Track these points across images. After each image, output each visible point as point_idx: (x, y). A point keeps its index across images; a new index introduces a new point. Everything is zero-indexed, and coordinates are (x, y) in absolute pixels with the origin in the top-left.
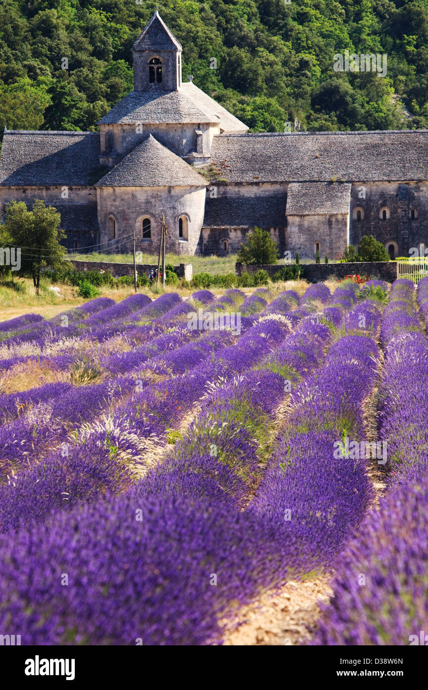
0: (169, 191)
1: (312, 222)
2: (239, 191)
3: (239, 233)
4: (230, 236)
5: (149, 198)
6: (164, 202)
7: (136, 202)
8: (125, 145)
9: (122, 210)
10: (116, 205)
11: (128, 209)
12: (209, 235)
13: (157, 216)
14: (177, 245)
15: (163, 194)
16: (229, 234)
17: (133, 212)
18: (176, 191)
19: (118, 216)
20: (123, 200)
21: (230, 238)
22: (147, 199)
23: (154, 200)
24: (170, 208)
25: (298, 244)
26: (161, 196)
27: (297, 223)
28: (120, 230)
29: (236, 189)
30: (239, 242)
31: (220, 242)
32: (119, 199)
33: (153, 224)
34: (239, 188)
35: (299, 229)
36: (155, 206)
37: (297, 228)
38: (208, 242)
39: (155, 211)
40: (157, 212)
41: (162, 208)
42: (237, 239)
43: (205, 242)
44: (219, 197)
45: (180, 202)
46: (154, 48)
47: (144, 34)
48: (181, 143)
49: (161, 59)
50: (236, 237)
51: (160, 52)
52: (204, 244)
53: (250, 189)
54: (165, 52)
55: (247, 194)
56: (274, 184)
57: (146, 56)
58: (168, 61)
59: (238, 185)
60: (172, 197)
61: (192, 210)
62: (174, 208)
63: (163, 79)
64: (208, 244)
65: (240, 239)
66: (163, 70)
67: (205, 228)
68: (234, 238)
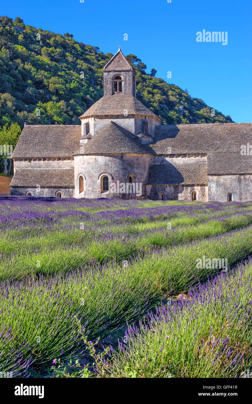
0: (122, 157)
1: (226, 180)
3: (172, 189)
4: (166, 190)
5: (107, 161)
6: (118, 164)
7: (98, 164)
8: (96, 130)
9: (88, 171)
10: (84, 167)
11: (92, 170)
12: (151, 189)
13: (113, 174)
14: (127, 196)
16: (165, 189)
17: (95, 172)
18: (128, 157)
19: (86, 175)
20: (89, 163)
21: (166, 192)
22: (105, 162)
23: (110, 163)
24: (122, 168)
25: (216, 195)
26: (116, 160)
28: (87, 185)
29: (171, 159)
30: (172, 194)
31: (159, 194)
32: (87, 163)
34: (173, 158)
35: (217, 184)
36: (111, 167)
37: (215, 184)
38: (150, 194)
39: (112, 170)
40: (113, 172)
42: (171, 192)
43: (148, 194)
44: (159, 164)
45: (130, 165)
46: (117, 69)
47: (111, 61)
48: (133, 128)
49: (122, 77)
50: (170, 191)
51: (121, 71)
52: (148, 195)
53: (180, 158)
54: (124, 71)
55: (178, 162)
56: (196, 155)
57: (112, 74)
58: (126, 77)
59: (172, 156)
60: (123, 161)
61: (138, 171)
62: (125, 169)
63: (123, 90)
64: (151, 196)
65: (173, 192)
66: (123, 83)
67: (148, 184)
68: (169, 192)
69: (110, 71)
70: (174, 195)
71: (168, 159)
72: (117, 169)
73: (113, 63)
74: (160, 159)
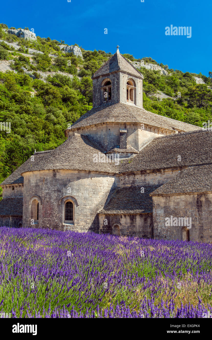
0: (55, 175)
2: (145, 179)
4: (121, 222)
5: (38, 181)
6: (49, 185)
7: (30, 185)
13: (43, 199)
14: (60, 228)
15: (48, 178)
16: (120, 220)
18: (62, 175)
21: (120, 224)
22: (36, 183)
23: (41, 183)
24: (55, 191)
25: (164, 230)
26: (47, 179)
27: (162, 205)
29: (143, 178)
31: (113, 228)
33: (41, 207)
34: (145, 176)
35: (165, 212)
36: (42, 189)
37: (162, 211)
39: (42, 193)
40: (43, 195)
41: (47, 191)
42: (126, 225)
46: (105, 73)
48: (106, 140)
49: (110, 80)
50: (126, 223)
51: (109, 74)
52: (101, 229)
54: (112, 74)
57: (100, 80)
58: (114, 80)
59: (143, 172)
61: (80, 194)
62: (59, 191)
63: (112, 96)
64: (104, 230)
65: (129, 225)
66: (111, 89)
67: (102, 213)
68: (124, 225)
69: (99, 77)
70: (130, 230)
72: (48, 191)
73: (105, 67)
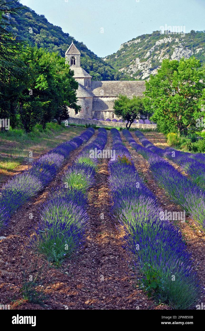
12: (94, 113)
16: (100, 113)
31: (98, 115)
43: (93, 115)
44: (96, 101)
45: (87, 102)
46: (73, 54)
47: (69, 49)
48: (84, 83)
49: (75, 57)
51: (75, 55)
53: (105, 98)
54: (77, 55)
55: (105, 100)
56: (113, 97)
57: (71, 56)
58: (77, 58)
59: (102, 97)
60: (85, 101)
61: (90, 105)
62: (85, 104)
63: (76, 64)
65: (104, 114)
66: (76, 61)
67: (93, 111)
68: (102, 114)
69: (70, 55)
70: (104, 116)
71: (100, 98)
73: (70, 50)
74: (97, 98)
